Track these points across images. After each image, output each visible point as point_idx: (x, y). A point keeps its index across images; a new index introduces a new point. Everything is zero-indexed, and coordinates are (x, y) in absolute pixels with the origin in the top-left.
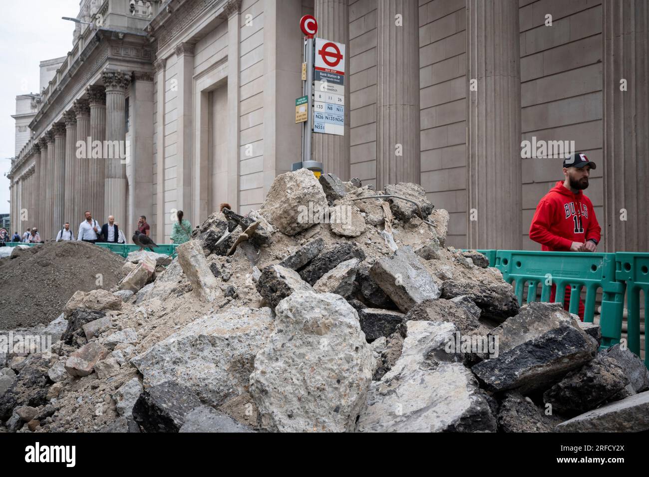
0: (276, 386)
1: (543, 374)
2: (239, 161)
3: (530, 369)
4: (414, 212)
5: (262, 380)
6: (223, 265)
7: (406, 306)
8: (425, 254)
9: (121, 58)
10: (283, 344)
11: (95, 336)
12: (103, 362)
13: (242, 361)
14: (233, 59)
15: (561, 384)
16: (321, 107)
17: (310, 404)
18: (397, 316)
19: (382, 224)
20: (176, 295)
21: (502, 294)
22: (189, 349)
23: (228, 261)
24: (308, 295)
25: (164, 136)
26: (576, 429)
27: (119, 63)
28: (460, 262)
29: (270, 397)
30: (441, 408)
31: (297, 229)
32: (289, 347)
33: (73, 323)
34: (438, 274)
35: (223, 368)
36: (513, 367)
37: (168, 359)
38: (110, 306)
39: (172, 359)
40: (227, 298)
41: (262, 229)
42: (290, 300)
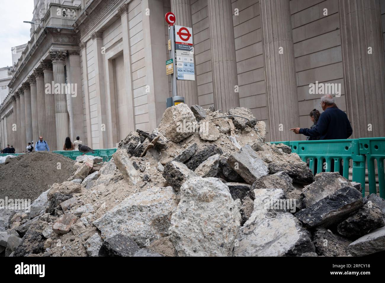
0: (185, 234)
1: (337, 216)
2: (133, 98)
3: (329, 213)
4: (246, 124)
5: (177, 231)
6: (140, 162)
7: (250, 180)
8: (255, 148)
9: (60, 43)
10: (187, 209)
11: (68, 209)
12: (76, 225)
13: (158, 219)
14: (125, 40)
15: (347, 221)
16: (181, 65)
17: (206, 243)
18: (245, 186)
19: (229, 132)
20: (114, 182)
21: (303, 169)
22: (127, 214)
23: (142, 160)
24: (199, 179)
25: (88, 87)
26: (361, 247)
27: (59, 46)
28: (275, 151)
29: (182, 241)
30: (282, 240)
31: (181, 138)
32: (191, 210)
33: (54, 202)
34: (264, 159)
35: (148, 224)
36: (319, 212)
37: (115, 221)
38: (75, 191)
39: (117, 220)
40: (144, 182)
41: (161, 140)
42: (189, 183)
